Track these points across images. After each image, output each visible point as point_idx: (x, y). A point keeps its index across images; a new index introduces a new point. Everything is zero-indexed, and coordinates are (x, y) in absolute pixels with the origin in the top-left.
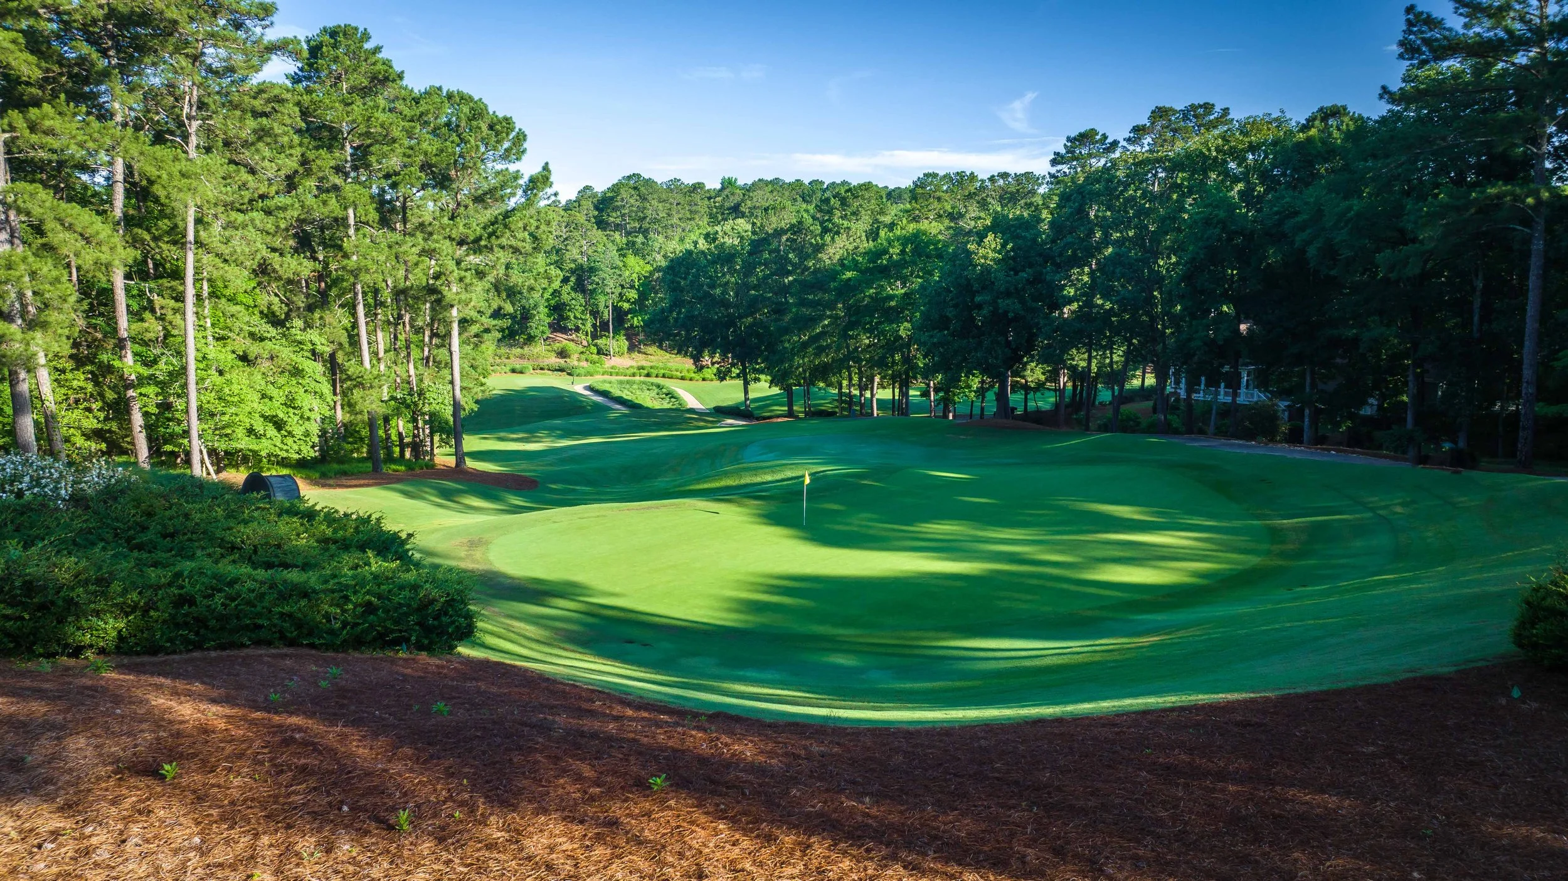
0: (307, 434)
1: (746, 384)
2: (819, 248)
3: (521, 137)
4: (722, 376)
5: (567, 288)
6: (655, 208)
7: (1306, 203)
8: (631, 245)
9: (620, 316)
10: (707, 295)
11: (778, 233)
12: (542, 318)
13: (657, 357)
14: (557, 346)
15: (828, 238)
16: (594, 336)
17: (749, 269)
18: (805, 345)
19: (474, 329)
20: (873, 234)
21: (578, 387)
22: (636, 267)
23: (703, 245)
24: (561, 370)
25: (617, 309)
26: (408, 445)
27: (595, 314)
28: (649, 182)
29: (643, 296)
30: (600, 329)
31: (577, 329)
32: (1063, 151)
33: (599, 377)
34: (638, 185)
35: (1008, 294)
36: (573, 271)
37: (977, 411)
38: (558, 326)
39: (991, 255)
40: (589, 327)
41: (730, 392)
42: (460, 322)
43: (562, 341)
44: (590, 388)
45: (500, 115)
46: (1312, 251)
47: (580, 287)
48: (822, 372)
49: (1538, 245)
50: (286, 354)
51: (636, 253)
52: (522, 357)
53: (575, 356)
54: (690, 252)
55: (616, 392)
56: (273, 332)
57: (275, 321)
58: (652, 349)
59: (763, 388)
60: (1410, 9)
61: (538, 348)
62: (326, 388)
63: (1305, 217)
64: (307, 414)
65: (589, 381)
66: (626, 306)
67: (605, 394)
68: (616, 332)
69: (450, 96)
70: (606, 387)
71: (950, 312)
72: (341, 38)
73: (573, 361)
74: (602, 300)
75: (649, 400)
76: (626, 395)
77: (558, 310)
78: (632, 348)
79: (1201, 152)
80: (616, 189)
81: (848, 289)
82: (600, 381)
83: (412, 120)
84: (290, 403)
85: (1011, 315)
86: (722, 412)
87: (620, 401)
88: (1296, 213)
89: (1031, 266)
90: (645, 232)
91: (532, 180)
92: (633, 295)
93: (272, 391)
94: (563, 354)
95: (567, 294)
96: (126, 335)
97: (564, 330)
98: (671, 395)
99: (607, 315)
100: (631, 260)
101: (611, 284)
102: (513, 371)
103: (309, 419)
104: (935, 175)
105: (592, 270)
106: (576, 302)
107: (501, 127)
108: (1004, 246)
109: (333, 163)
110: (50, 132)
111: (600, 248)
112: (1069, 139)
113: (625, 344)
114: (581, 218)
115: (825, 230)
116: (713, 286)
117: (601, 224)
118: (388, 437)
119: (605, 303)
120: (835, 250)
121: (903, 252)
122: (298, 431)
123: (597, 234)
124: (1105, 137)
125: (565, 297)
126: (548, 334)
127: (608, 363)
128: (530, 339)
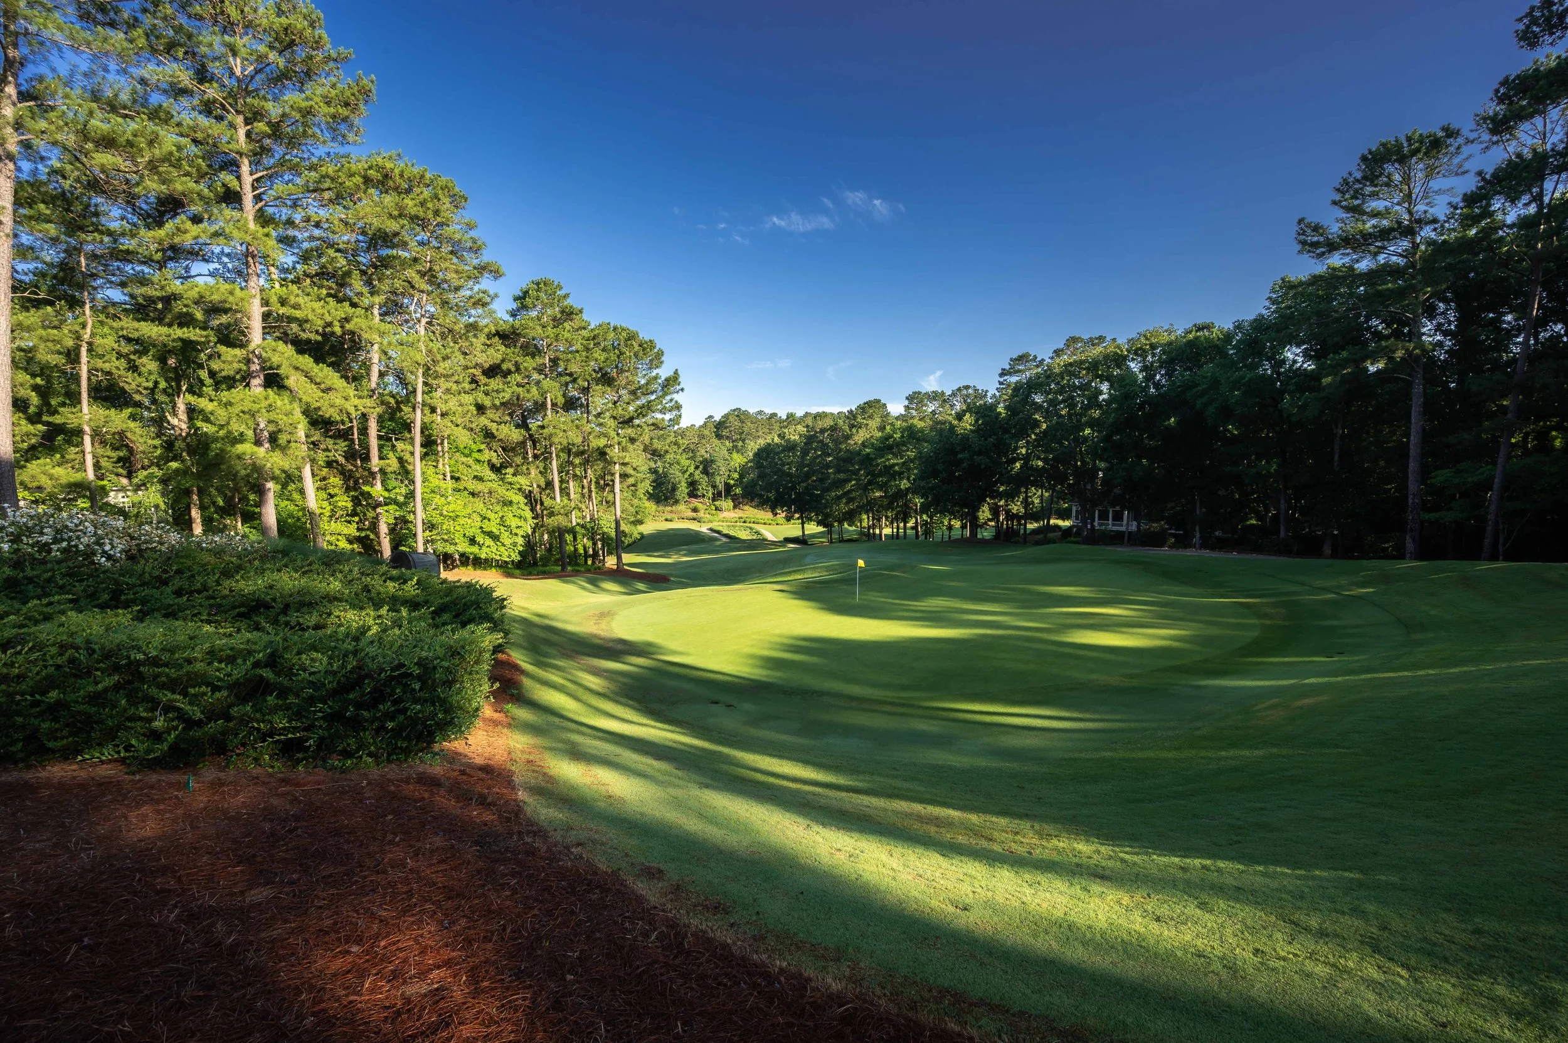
0: (515, 544)
1: (803, 523)
2: (848, 437)
3: (660, 354)
4: (788, 519)
5: (698, 472)
6: (748, 426)
7: (1205, 377)
8: (735, 447)
9: (728, 488)
10: (780, 470)
11: (823, 431)
12: (683, 489)
13: (750, 512)
14: (692, 506)
15: (854, 430)
16: (714, 500)
17: (805, 453)
18: (839, 498)
19: (631, 480)
20: (882, 428)
21: (704, 529)
22: (738, 460)
23: (777, 440)
24: (694, 519)
25: (727, 485)
26: (590, 556)
27: (714, 487)
28: (746, 413)
29: (742, 476)
30: (717, 496)
31: (704, 496)
32: (1007, 367)
33: (716, 523)
34: (740, 415)
35: (980, 453)
36: (701, 463)
37: (946, 538)
38: (693, 494)
39: (969, 427)
40: (710, 495)
41: (793, 529)
42: (621, 475)
43: (695, 503)
44: (711, 529)
45: (647, 339)
46: (1211, 410)
47: (705, 472)
48: (851, 516)
49: (1418, 389)
50: (501, 491)
51: (738, 452)
52: (671, 512)
53: (702, 512)
54: (769, 444)
55: (725, 531)
56: (493, 476)
57: (494, 468)
58: (746, 507)
59: (812, 528)
60: (1300, 221)
61: (681, 507)
62: (528, 514)
63: (1205, 386)
64: (515, 531)
65: (710, 525)
66: (732, 482)
67: (718, 532)
68: (726, 497)
69: (615, 329)
70: (720, 529)
71: (940, 467)
72: (542, 285)
73: (701, 514)
74: (718, 478)
75: (744, 535)
76: (732, 533)
77: (693, 484)
78: (735, 507)
79: (1116, 353)
80: (726, 416)
81: (867, 461)
82: (716, 525)
83: (588, 340)
84: (502, 522)
85: (983, 466)
86: (788, 540)
87: (727, 536)
88: (1197, 385)
89: (995, 434)
90: (743, 441)
91: (667, 380)
92: (736, 476)
93: (490, 515)
94: (695, 510)
95: (698, 475)
96: (376, 469)
97: (696, 497)
98: (758, 533)
99: (721, 487)
100: (735, 455)
101: (723, 469)
102: (666, 520)
103: (516, 534)
104: (920, 393)
105: (712, 461)
106: (703, 480)
107: (646, 347)
108: (977, 421)
109: (535, 365)
110: (296, 307)
111: (717, 449)
112: (1011, 360)
113: (731, 504)
114: (706, 432)
115: (852, 426)
116: (783, 465)
117: (719, 437)
118: (576, 550)
119: (720, 481)
120: (860, 437)
121: (902, 437)
122: (508, 542)
123: (716, 441)
124: (1035, 357)
125: (697, 477)
126: (687, 498)
127: (722, 515)
128: (677, 502)
